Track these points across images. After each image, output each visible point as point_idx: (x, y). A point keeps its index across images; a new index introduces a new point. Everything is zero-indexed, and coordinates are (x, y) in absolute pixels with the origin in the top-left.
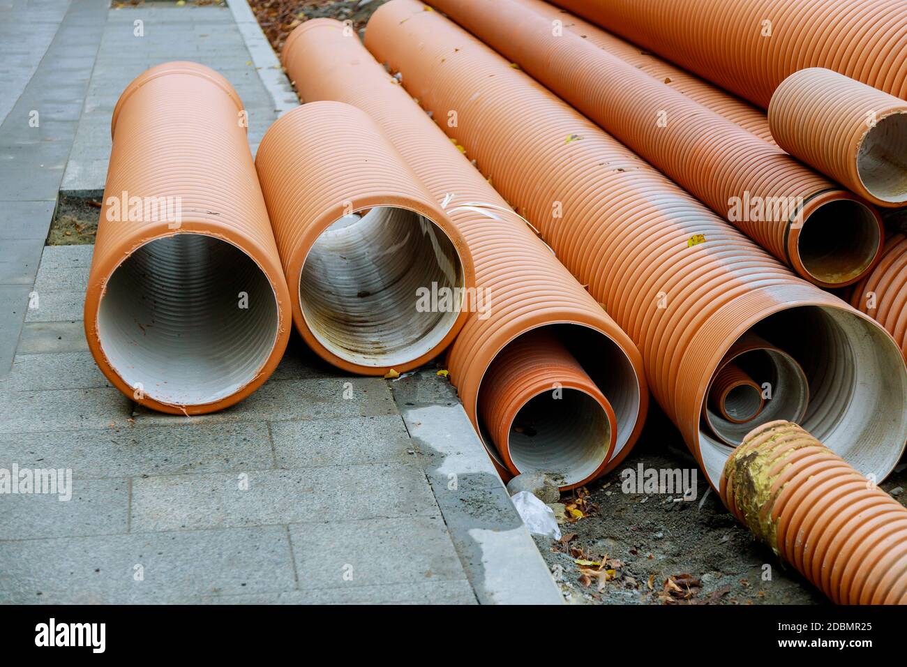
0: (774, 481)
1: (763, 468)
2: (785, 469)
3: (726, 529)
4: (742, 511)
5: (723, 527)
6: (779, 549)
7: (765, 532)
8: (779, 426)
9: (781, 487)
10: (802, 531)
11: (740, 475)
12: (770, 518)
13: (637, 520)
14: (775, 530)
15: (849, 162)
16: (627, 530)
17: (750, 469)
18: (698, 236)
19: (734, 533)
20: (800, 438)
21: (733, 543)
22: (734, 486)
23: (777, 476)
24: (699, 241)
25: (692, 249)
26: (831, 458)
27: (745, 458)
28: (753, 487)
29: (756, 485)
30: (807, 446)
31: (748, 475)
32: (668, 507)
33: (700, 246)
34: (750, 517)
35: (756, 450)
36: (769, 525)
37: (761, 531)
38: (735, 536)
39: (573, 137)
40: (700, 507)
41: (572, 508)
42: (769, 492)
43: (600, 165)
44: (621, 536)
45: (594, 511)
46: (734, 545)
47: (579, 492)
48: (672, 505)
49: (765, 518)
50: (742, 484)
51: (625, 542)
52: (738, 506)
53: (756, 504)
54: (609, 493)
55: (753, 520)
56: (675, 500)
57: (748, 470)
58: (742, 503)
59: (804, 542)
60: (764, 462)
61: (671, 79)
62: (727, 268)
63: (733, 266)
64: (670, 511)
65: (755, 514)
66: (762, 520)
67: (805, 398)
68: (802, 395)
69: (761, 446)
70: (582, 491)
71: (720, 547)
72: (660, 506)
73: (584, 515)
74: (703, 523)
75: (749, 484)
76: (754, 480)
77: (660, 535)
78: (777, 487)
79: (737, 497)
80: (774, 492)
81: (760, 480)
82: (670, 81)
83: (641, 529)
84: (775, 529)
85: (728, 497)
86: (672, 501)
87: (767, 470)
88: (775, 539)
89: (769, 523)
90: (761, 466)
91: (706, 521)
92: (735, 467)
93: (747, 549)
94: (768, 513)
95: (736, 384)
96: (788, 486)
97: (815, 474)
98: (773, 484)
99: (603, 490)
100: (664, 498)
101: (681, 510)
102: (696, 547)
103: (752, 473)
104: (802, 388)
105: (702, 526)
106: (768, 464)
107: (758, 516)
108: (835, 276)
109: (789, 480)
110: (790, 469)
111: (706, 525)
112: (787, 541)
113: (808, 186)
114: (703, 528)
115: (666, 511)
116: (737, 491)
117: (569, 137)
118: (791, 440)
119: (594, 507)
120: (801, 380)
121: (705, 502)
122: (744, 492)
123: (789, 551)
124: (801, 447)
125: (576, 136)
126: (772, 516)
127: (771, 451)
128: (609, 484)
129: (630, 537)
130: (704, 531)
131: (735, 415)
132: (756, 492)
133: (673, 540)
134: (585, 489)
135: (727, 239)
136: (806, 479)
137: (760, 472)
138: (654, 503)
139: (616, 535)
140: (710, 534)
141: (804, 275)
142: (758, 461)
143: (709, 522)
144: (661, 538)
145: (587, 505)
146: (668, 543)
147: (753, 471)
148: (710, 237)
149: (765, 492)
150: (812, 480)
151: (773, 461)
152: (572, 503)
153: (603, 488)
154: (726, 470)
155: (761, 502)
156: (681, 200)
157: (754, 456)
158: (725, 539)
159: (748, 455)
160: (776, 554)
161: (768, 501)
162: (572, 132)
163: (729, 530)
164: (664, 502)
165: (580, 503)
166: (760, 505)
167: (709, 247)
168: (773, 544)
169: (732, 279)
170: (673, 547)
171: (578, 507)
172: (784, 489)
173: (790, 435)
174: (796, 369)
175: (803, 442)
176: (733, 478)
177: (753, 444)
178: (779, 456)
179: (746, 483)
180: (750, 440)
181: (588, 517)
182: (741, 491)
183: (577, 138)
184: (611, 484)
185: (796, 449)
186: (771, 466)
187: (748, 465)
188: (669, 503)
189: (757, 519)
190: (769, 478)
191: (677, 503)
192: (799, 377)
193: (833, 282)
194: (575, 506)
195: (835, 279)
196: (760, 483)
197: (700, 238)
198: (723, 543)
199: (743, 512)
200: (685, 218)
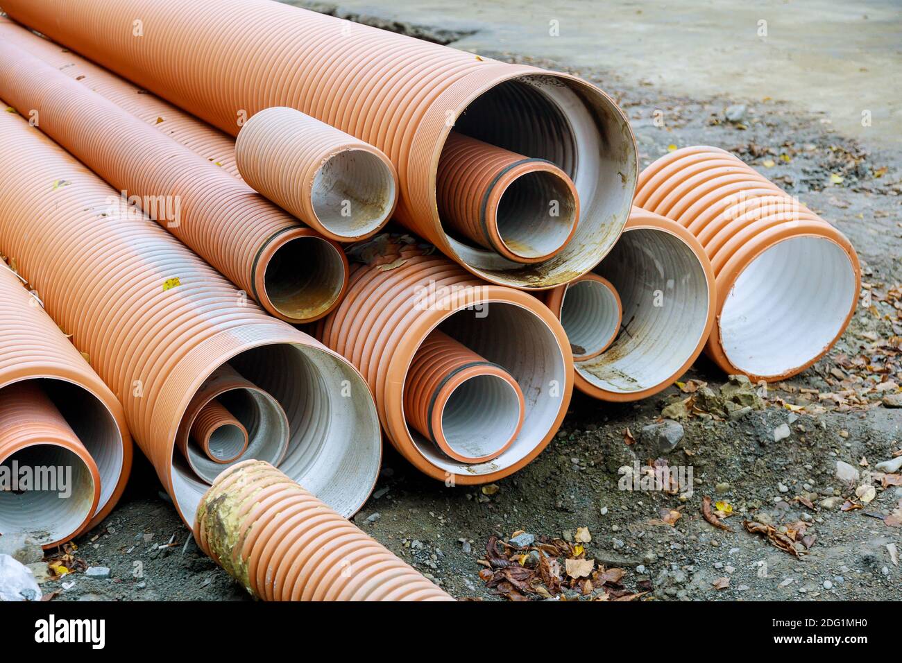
0: (243, 522)
1: (232, 510)
2: (253, 509)
3: (208, 572)
4: (216, 553)
5: (205, 570)
6: (252, 589)
7: (238, 572)
8: (248, 465)
9: (250, 527)
10: (271, 568)
11: (211, 518)
12: (241, 559)
13: (121, 571)
14: (246, 570)
15: (304, 199)
16: (110, 583)
17: (220, 511)
18: (173, 280)
19: (216, 575)
20: (268, 476)
21: (214, 586)
22: (206, 530)
23: (246, 516)
24: (174, 285)
25: (167, 292)
26: (298, 492)
27: (215, 501)
28: (224, 530)
29: (226, 527)
30: (274, 483)
31: (218, 518)
32: (154, 555)
33: (174, 289)
34: (224, 559)
35: (226, 492)
36: (240, 566)
37: (234, 572)
38: (217, 578)
39: (61, 183)
40: (183, 551)
41: (56, 565)
42: (239, 533)
43: (85, 210)
44: (103, 590)
45: (80, 566)
46: (215, 588)
47: (65, 548)
48: (157, 552)
49: (237, 559)
50: (213, 527)
51: (107, 596)
52: (212, 549)
53: (228, 546)
54: (96, 546)
55: (227, 562)
56: (160, 547)
57: (218, 513)
58: (215, 546)
59: (273, 579)
60: (233, 503)
61: (163, 118)
62: (198, 311)
63: (204, 308)
64: (156, 558)
65: (228, 556)
66: (234, 562)
67: (285, 434)
68: (283, 430)
69: (230, 488)
70: (69, 547)
71: (201, 590)
72: (146, 554)
73: (69, 571)
74: (186, 568)
75: (220, 526)
76: (224, 522)
77: (142, 585)
78: (246, 527)
79: (210, 541)
80: (243, 533)
81: (229, 521)
82: (162, 121)
83: (123, 581)
84: (246, 568)
85: (202, 542)
86: (157, 549)
87: (235, 511)
88: (248, 579)
89: (240, 563)
90: (230, 507)
91: (189, 565)
92: (206, 511)
93: (227, 591)
94: (239, 554)
95: (219, 425)
96: (257, 525)
97: (281, 511)
98: (242, 525)
99: (90, 543)
100: (150, 546)
101: (165, 557)
102: (178, 593)
103: (222, 515)
104: (282, 423)
105: (185, 571)
106: (237, 505)
107: (230, 558)
108: (306, 311)
109: (257, 519)
110: (258, 508)
111: (190, 569)
112: (258, 580)
113: (272, 224)
114: (186, 573)
115: (152, 559)
116: (209, 535)
117: (57, 183)
118: (259, 479)
119: (80, 562)
120: (280, 415)
121: (187, 547)
122: (216, 535)
123: (260, 588)
124: (269, 485)
125: (64, 181)
126: (243, 557)
127: (240, 491)
128: (97, 537)
129: (112, 590)
130: (187, 576)
131: (222, 455)
132: (226, 534)
133: (155, 588)
134: (72, 544)
135: (203, 281)
136: (273, 517)
137: (229, 514)
138: (140, 552)
139: (98, 589)
140: (193, 578)
141: (274, 313)
142: (228, 502)
143: (192, 567)
144: (144, 588)
145: (74, 560)
146: (150, 592)
147: (223, 513)
148: (185, 280)
149: (234, 533)
150: (279, 517)
151: (242, 501)
152: (56, 560)
153: (91, 541)
154: (199, 515)
155: (232, 543)
156: (162, 243)
157: (223, 498)
158: (206, 582)
159: (217, 497)
160: (251, 593)
161: (238, 542)
162: (59, 177)
163: (211, 573)
164: (150, 550)
165: (67, 559)
166: (231, 547)
167: (183, 290)
168: (246, 584)
169: (203, 321)
170: (155, 595)
171: (64, 564)
172: (253, 529)
173: (257, 475)
174: (275, 405)
175: (269, 480)
176: (205, 522)
177: (222, 486)
178: (247, 497)
179: (217, 526)
180: (220, 483)
181: (73, 573)
182: (213, 534)
183: (65, 183)
184: (100, 536)
185: (263, 488)
186: (240, 506)
187: (218, 507)
188: (155, 551)
189: (229, 560)
190: (238, 519)
191: (162, 550)
192: (279, 413)
193: (303, 317)
194: (60, 563)
195: (306, 315)
196: (230, 524)
197: (175, 282)
198: (205, 586)
199: (217, 555)
200: (161, 262)
